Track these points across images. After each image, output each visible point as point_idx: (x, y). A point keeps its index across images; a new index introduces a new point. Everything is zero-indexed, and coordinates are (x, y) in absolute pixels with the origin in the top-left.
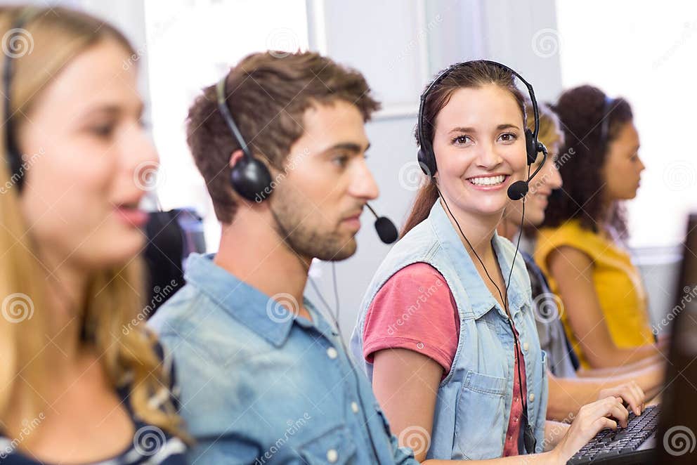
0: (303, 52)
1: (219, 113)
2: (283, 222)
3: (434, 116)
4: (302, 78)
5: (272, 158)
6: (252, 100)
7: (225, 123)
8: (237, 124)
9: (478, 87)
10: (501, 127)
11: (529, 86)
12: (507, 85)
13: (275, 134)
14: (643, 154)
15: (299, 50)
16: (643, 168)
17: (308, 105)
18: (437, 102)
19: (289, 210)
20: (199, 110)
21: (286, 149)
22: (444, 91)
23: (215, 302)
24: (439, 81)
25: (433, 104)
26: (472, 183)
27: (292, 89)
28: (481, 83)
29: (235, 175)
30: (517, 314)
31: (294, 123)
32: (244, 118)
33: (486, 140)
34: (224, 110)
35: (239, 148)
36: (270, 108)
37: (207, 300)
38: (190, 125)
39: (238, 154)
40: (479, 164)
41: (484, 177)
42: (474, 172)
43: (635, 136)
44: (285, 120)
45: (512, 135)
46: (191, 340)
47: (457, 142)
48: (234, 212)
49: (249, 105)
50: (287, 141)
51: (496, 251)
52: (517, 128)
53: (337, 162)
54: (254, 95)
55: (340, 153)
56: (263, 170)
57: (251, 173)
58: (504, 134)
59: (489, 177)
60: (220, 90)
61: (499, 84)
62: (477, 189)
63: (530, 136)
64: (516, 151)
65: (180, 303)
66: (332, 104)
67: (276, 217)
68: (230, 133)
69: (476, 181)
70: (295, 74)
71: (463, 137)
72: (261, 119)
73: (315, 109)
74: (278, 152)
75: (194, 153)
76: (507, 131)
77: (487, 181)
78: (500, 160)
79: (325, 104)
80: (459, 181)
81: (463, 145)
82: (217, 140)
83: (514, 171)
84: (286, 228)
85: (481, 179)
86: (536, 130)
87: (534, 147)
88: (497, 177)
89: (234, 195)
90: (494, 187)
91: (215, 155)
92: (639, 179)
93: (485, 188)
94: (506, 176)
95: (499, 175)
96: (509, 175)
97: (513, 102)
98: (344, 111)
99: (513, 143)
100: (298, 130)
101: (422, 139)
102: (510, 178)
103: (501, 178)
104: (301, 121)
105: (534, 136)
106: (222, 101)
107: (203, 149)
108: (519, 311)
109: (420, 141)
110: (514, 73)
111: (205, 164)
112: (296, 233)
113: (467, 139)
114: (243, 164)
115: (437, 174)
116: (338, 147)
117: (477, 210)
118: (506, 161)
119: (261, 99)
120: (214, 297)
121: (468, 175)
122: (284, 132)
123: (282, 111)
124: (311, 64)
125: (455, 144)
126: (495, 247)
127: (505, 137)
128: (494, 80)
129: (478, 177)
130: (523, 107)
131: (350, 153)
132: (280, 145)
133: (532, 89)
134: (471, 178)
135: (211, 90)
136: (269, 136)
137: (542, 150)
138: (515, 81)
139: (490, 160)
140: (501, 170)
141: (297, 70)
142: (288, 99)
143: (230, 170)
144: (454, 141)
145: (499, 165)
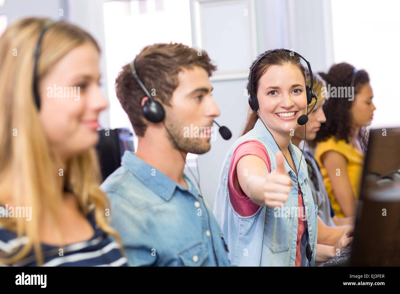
0: (173, 43)
1: (133, 78)
2: (172, 133)
3: (257, 80)
4: (175, 56)
5: (163, 99)
6: (150, 70)
7: (137, 83)
8: (144, 83)
9: (281, 64)
10: (294, 86)
11: (308, 63)
12: (297, 63)
13: (164, 87)
14: (375, 101)
15: (171, 43)
16: (375, 109)
17: (180, 70)
18: (260, 72)
19: (174, 126)
20: (122, 78)
21: (170, 94)
22: (263, 66)
23: (135, 176)
24: (260, 61)
25: (257, 73)
26: (278, 115)
27: (170, 62)
28: (283, 62)
29: (145, 109)
30: (302, 183)
31: (173, 80)
32: (147, 79)
33: (286, 93)
34: (136, 77)
35: (146, 95)
36: (160, 73)
37: (131, 175)
38: (118, 87)
39: (145, 99)
40: (282, 106)
41: (284, 113)
42: (279, 110)
43: (370, 91)
44: (168, 79)
45: (299, 90)
46: (122, 196)
47: (270, 94)
48: (145, 130)
49: (149, 73)
50: (171, 90)
51: (291, 151)
52: (302, 86)
53: (197, 99)
54: (151, 67)
55: (198, 94)
56: (159, 106)
57: (153, 108)
58: (295, 89)
59: (288, 113)
60: (132, 66)
61: (292, 63)
62: (281, 119)
63: (308, 89)
64: (302, 98)
65: (117, 175)
66: (192, 69)
67: (168, 130)
68: (140, 88)
69: (280, 115)
70: (171, 55)
71: (273, 91)
72: (156, 79)
73: (184, 72)
74: (166, 96)
75: (121, 102)
76: (297, 88)
77: (286, 115)
78: (293, 104)
79: (188, 68)
80: (272, 115)
81: (274, 95)
82: (134, 93)
83: (300, 109)
84: (174, 136)
85: (283, 114)
86: (312, 86)
87: (310, 95)
88: (292, 113)
89: (145, 121)
90: (290, 118)
91: (133, 101)
92: (373, 115)
93: (286, 119)
94: (296, 112)
95: (293, 112)
96: (298, 111)
97: (299, 72)
98: (198, 72)
99: (300, 94)
100: (176, 83)
101: (251, 92)
102: (298, 113)
103: (294, 113)
104: (177, 79)
105: (310, 89)
106: (134, 72)
107: (126, 98)
108: (304, 181)
109: (250, 92)
110: (300, 56)
111: (127, 107)
112: (179, 139)
113: (276, 92)
114: (148, 104)
115: (259, 110)
116: (197, 90)
117: (282, 130)
118: (296, 104)
119: (155, 69)
120: (135, 173)
121: (276, 111)
122: (169, 85)
123: (166, 74)
124: (179, 49)
125: (269, 95)
126: (290, 149)
127: (296, 91)
128: (290, 61)
129: (282, 113)
130: (305, 74)
131: (203, 93)
132: (167, 92)
133: (309, 64)
134: (278, 113)
135: (127, 67)
136: (161, 88)
137: (315, 97)
138: (301, 61)
139: (288, 104)
140: (293, 109)
141: (172, 52)
142: (169, 68)
143: (142, 108)
144: (269, 93)
145: (292, 107)
